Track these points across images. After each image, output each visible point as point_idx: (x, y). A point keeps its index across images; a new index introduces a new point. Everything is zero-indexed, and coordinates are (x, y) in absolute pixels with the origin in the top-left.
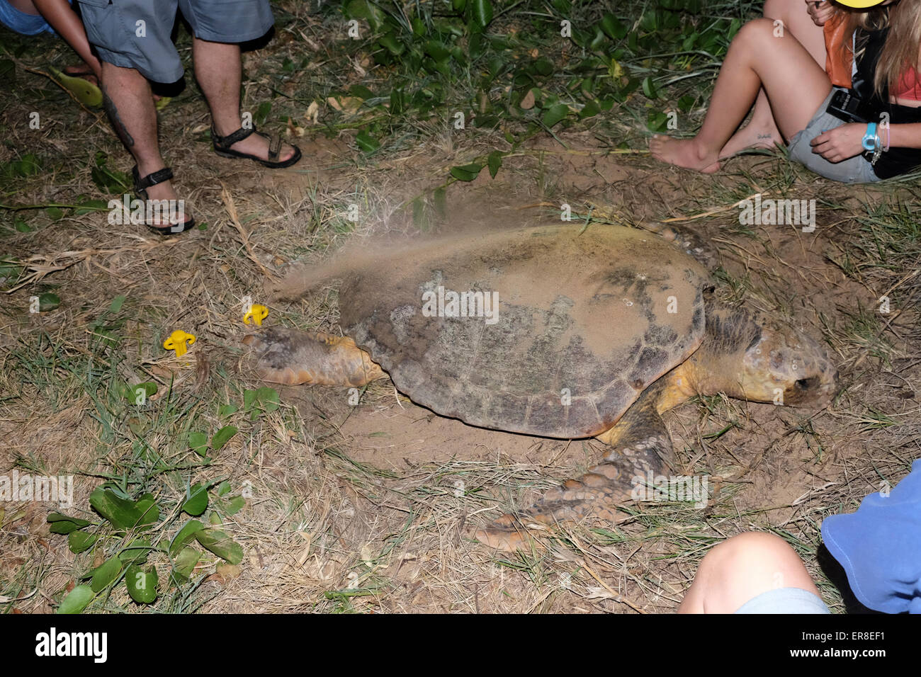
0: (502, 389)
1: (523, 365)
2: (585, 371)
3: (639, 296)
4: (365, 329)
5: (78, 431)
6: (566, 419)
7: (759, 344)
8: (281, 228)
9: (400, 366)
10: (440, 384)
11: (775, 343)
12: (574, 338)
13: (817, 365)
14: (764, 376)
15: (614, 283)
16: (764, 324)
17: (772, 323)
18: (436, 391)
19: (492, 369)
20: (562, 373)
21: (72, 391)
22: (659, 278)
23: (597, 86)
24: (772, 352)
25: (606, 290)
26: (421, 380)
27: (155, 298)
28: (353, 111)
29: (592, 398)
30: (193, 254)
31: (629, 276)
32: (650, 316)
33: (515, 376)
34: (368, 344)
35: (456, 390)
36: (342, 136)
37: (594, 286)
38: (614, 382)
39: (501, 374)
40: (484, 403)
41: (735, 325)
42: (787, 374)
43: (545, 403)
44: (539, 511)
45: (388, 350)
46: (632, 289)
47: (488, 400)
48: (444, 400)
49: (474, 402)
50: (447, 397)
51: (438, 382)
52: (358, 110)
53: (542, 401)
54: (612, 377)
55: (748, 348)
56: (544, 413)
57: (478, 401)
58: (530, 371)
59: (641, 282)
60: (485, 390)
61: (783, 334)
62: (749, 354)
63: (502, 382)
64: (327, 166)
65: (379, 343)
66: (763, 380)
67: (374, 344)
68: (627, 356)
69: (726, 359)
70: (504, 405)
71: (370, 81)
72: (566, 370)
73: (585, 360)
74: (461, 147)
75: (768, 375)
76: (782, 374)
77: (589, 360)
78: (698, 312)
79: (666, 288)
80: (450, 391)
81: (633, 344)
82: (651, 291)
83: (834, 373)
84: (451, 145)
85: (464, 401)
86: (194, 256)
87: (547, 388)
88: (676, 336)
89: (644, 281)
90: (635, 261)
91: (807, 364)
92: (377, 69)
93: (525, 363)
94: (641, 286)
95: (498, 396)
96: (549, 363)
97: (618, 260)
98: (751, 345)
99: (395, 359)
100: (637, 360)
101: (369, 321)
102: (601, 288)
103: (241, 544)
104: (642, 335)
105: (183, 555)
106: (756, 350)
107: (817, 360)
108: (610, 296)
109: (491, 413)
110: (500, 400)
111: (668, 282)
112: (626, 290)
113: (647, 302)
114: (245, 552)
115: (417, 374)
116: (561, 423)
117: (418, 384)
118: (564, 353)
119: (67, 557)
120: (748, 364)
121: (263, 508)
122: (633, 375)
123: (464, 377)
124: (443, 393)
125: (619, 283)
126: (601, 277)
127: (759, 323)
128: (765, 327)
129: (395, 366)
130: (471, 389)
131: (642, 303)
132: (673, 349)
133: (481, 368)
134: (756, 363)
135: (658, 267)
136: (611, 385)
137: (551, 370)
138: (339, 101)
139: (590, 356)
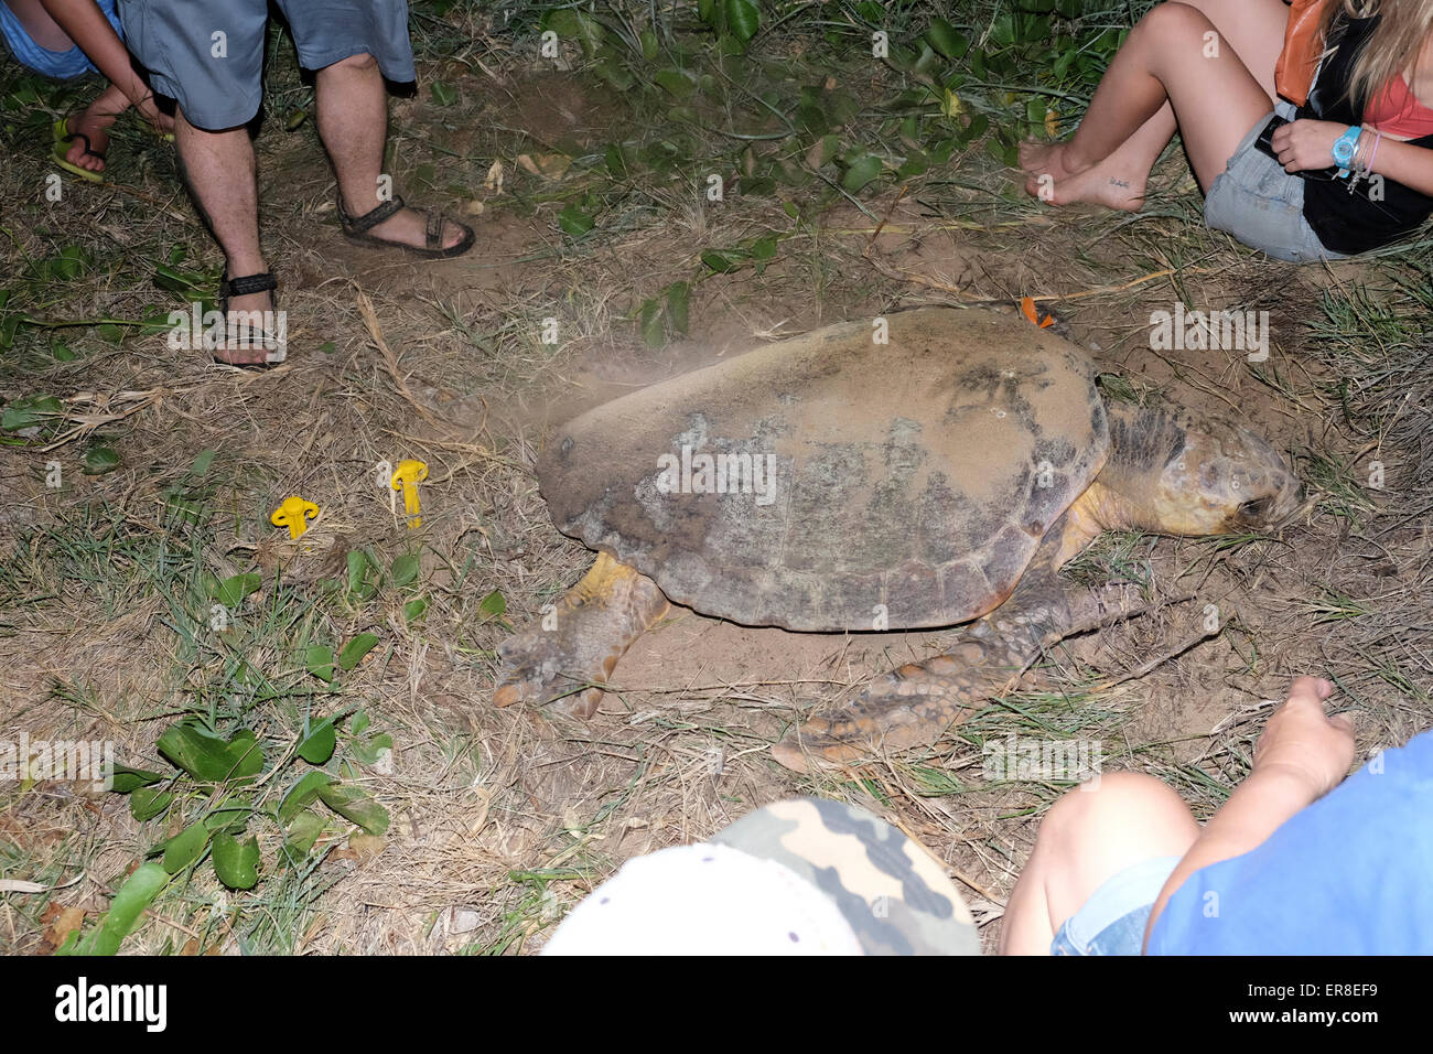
0: (837, 570)
1: (863, 529)
2: (958, 521)
3: (1011, 402)
4: (597, 520)
5: (145, 645)
6: (941, 596)
7: (1182, 456)
8: (447, 348)
9: (667, 564)
10: (739, 580)
11: (1205, 452)
12: (933, 476)
13: (1270, 479)
14: (1192, 501)
15: (972, 388)
16: (1189, 426)
17: (1201, 423)
18: (734, 590)
19: (817, 543)
20: (924, 531)
21: (136, 587)
22: (1033, 371)
23: (925, 130)
24: (1202, 466)
25: (964, 400)
26: (706, 580)
27: (260, 453)
28: (557, 176)
29: (976, 560)
30: (316, 388)
31: (991, 376)
32: (1034, 428)
33: (854, 547)
34: (608, 540)
35: (765, 583)
36: (540, 213)
37: (945, 397)
38: (1001, 531)
39: (831, 546)
40: (813, 595)
41: (1148, 431)
42: (1226, 496)
43: (908, 578)
44: (863, 711)
45: (643, 543)
46: (1000, 392)
47: (819, 589)
48: (749, 602)
49: (798, 596)
50: (753, 596)
51: (734, 576)
52: (565, 174)
53: (902, 577)
54: (998, 524)
55: (1166, 464)
56: (908, 594)
57: (804, 593)
58: (877, 536)
59: (1010, 381)
60: (812, 576)
61: (1219, 439)
62: (1167, 472)
63: (836, 559)
64: (517, 257)
65: (624, 537)
66: (1190, 506)
67: (617, 538)
68: (1013, 490)
69: (1139, 480)
70: (846, 593)
71: (584, 130)
72: (931, 525)
73: (955, 506)
74: (719, 224)
75: (1197, 499)
76: (1217, 496)
77: (960, 504)
78: (1096, 412)
79: (1047, 384)
80: (758, 588)
81: (1019, 471)
82: (1026, 391)
83: (1296, 489)
84: (703, 221)
85: (781, 598)
86: (317, 392)
87: (907, 556)
88: (1074, 451)
89: (1014, 378)
90: (992, 353)
91: (1253, 479)
92: (593, 114)
93: (868, 524)
94: (1011, 386)
95: (833, 581)
96: (903, 519)
97: (967, 355)
98: (1170, 458)
99: (657, 555)
100: (1028, 493)
101: (601, 506)
102: (955, 398)
103: (387, 807)
104: (1028, 457)
105: (300, 822)
106: (1179, 463)
107: (1270, 471)
108: (971, 407)
109: (827, 608)
110: (838, 586)
111: (1047, 376)
112: (991, 395)
113: (1025, 409)
114: (391, 818)
115: (698, 571)
116: (935, 604)
117: (703, 585)
118: (923, 501)
119: (130, 827)
120: (1167, 486)
121: (419, 755)
122: (1027, 516)
123: (775, 562)
124: (745, 592)
125: (979, 388)
126: (950, 383)
127: (1182, 424)
128: (1191, 430)
129: (659, 566)
130: (789, 578)
131: (1018, 411)
132: (1074, 471)
133: (800, 543)
134: (1179, 482)
135: (1028, 357)
136: (999, 535)
137: (908, 529)
138: (536, 163)
139: (961, 498)
